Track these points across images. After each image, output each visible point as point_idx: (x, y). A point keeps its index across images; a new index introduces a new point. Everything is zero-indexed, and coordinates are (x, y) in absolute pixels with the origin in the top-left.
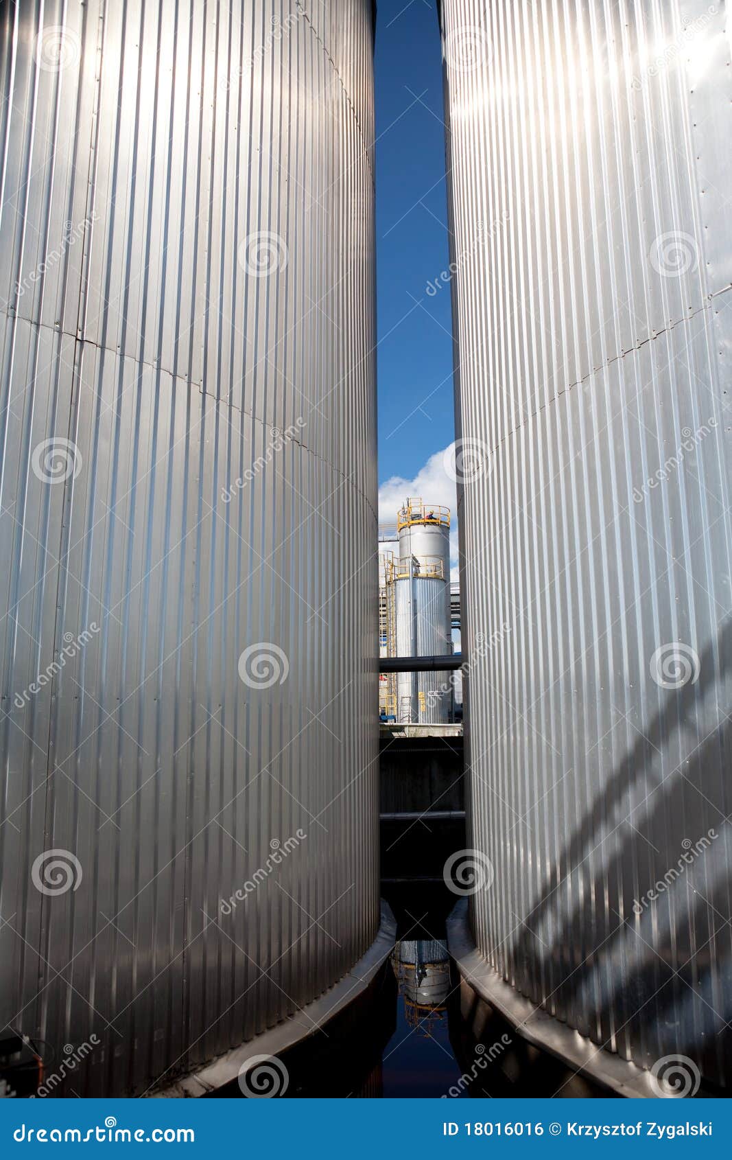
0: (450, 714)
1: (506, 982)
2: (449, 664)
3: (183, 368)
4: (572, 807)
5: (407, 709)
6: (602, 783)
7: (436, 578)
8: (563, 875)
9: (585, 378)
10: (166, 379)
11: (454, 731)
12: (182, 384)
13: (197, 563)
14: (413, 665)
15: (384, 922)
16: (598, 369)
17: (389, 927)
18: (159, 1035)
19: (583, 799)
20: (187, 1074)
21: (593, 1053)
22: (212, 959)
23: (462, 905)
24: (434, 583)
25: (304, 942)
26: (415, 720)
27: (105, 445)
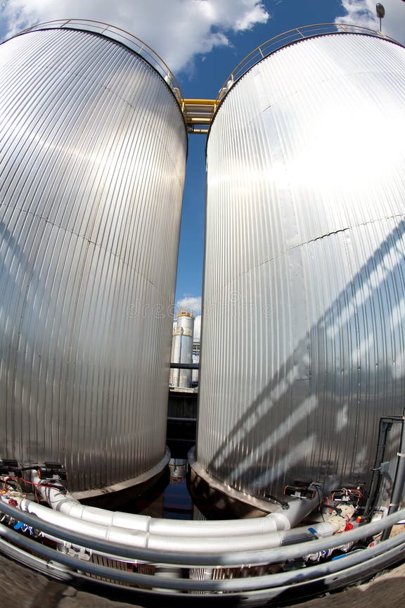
0: (190, 385)
1: (207, 472)
2: (190, 367)
3: (118, 254)
4: (234, 417)
5: (176, 382)
6: (245, 411)
7: (189, 336)
8: (229, 441)
9: (248, 271)
10: (113, 256)
11: (191, 391)
12: (117, 258)
13: (115, 322)
14: (179, 366)
15: (167, 452)
16: (252, 268)
17: (169, 454)
18: (98, 474)
19: (238, 415)
20: (107, 486)
21: (233, 491)
22: (113, 456)
23: (193, 448)
24: (188, 337)
25: (142, 455)
26: (178, 386)
27: (92, 277)
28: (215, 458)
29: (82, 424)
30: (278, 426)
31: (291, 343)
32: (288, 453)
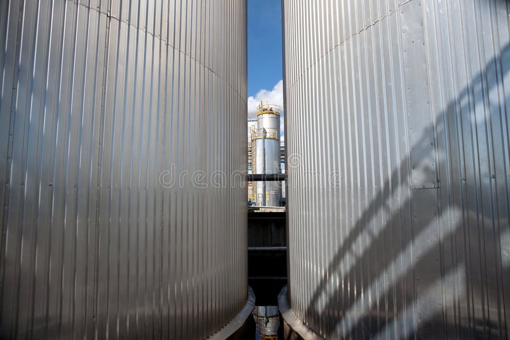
0: (280, 202)
1: (304, 324)
2: (279, 178)
3: (157, 32)
5: (261, 200)
6: (347, 232)
7: (274, 139)
8: (330, 276)
9: (342, 43)
10: (150, 37)
11: (282, 210)
12: (157, 40)
13: (164, 126)
14: (263, 178)
15: (250, 296)
16: (347, 39)
17: (252, 299)
22: (172, 312)
23: (285, 289)
24: (273, 141)
25: (214, 305)
26: (264, 204)
27: (122, 68)
28: (317, 296)
29: (124, 271)
30: (395, 256)
31: (406, 138)
32: (415, 299)
